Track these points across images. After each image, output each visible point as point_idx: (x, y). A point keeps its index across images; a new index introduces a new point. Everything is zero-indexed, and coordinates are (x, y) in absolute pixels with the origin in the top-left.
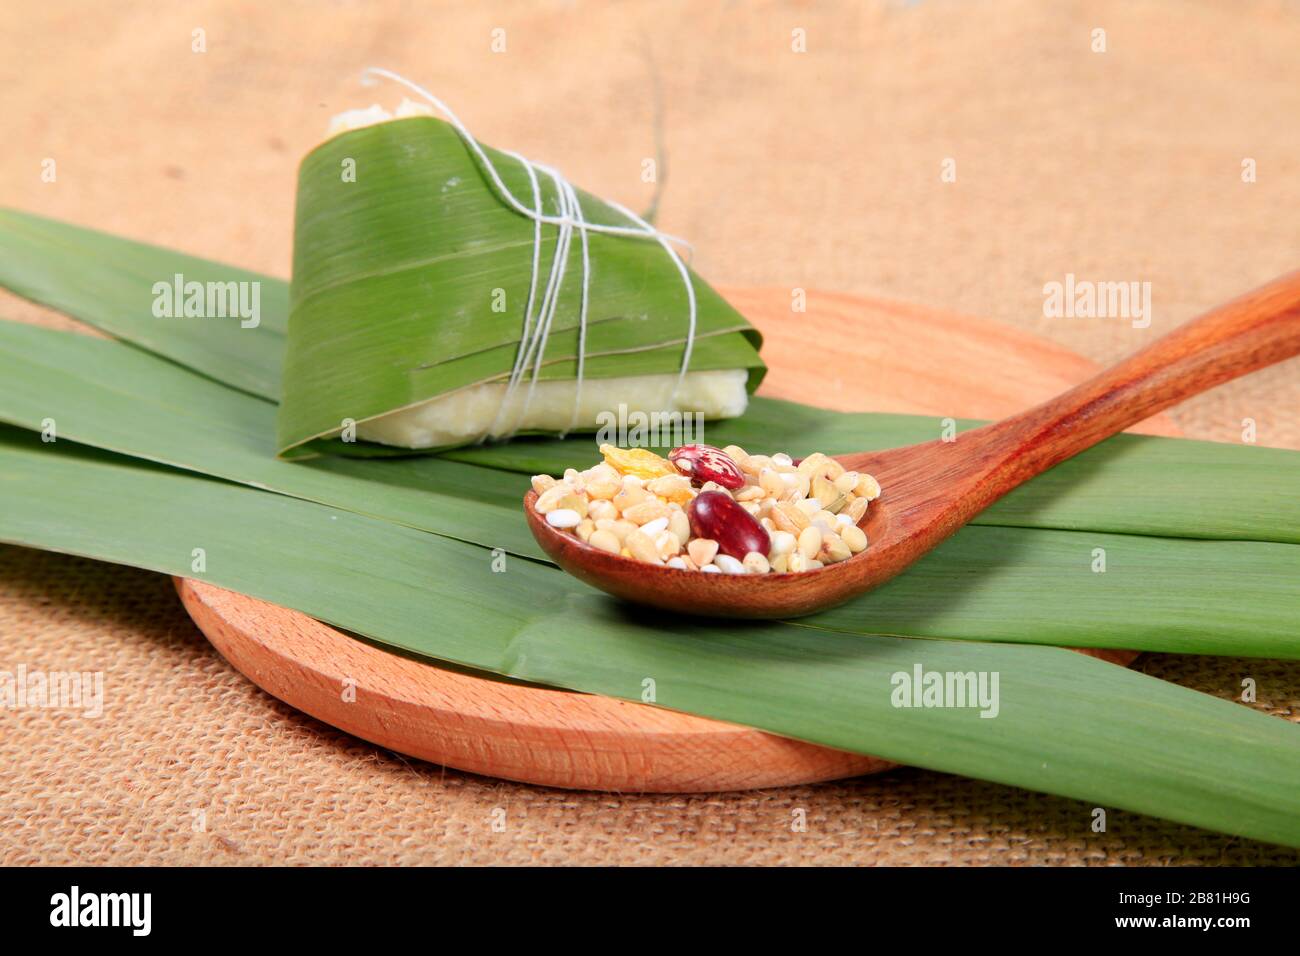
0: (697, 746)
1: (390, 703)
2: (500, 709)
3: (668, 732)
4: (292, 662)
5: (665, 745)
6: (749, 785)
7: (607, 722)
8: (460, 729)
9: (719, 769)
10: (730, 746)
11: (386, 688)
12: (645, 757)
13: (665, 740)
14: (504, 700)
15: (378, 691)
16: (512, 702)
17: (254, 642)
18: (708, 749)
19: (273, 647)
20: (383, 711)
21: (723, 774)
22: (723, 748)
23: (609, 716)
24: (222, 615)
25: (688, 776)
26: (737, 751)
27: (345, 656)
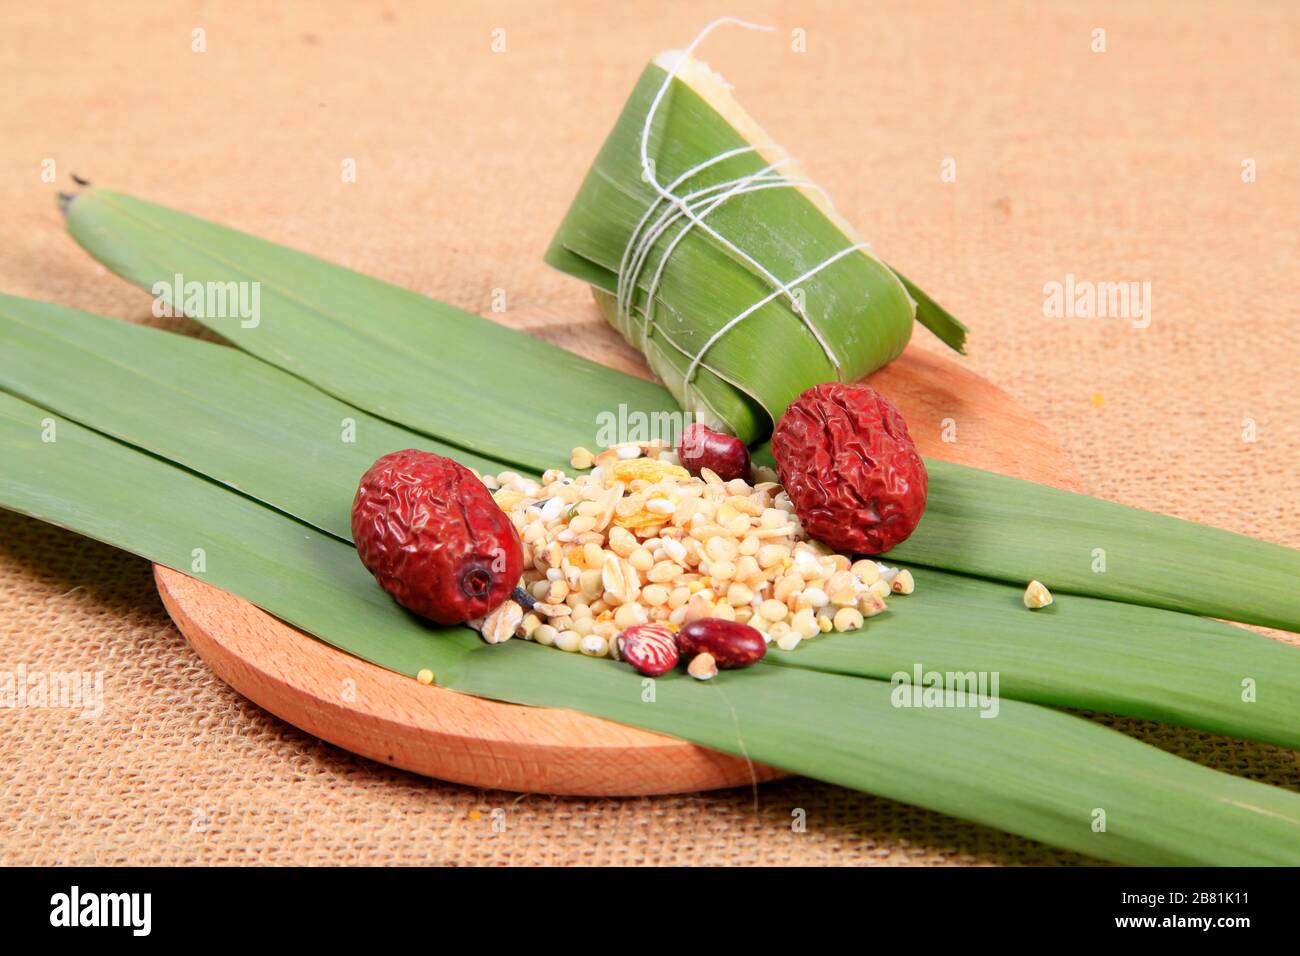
0: (586, 758)
1: (317, 702)
2: (412, 715)
3: (560, 744)
4: (237, 658)
5: (557, 756)
6: (634, 793)
7: (507, 732)
8: (376, 731)
9: (607, 779)
10: (615, 760)
11: (315, 689)
12: (539, 766)
13: (556, 751)
14: (419, 706)
15: (307, 691)
16: (425, 707)
17: (206, 636)
18: (596, 761)
19: (222, 642)
20: (312, 709)
21: (610, 784)
22: (609, 761)
23: (510, 726)
24: (184, 608)
25: (578, 783)
26: (622, 764)
27: (285, 655)
